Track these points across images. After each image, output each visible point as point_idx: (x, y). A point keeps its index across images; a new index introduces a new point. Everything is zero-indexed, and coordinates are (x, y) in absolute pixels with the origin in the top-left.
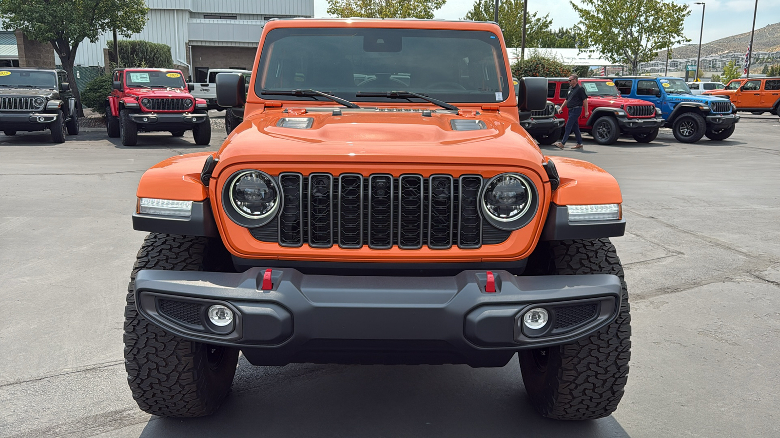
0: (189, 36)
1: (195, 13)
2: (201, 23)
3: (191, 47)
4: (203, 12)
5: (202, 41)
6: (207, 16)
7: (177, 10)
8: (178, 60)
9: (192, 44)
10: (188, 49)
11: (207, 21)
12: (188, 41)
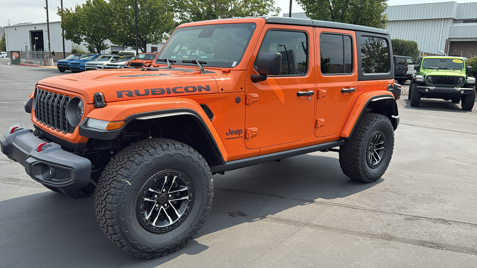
0: (449, 35)
1: (457, 20)
2: (460, 26)
3: (449, 42)
4: (463, 18)
5: (458, 38)
6: (465, 21)
7: (445, 19)
8: (439, 51)
9: (450, 40)
10: (447, 44)
11: (465, 24)
12: (448, 39)
